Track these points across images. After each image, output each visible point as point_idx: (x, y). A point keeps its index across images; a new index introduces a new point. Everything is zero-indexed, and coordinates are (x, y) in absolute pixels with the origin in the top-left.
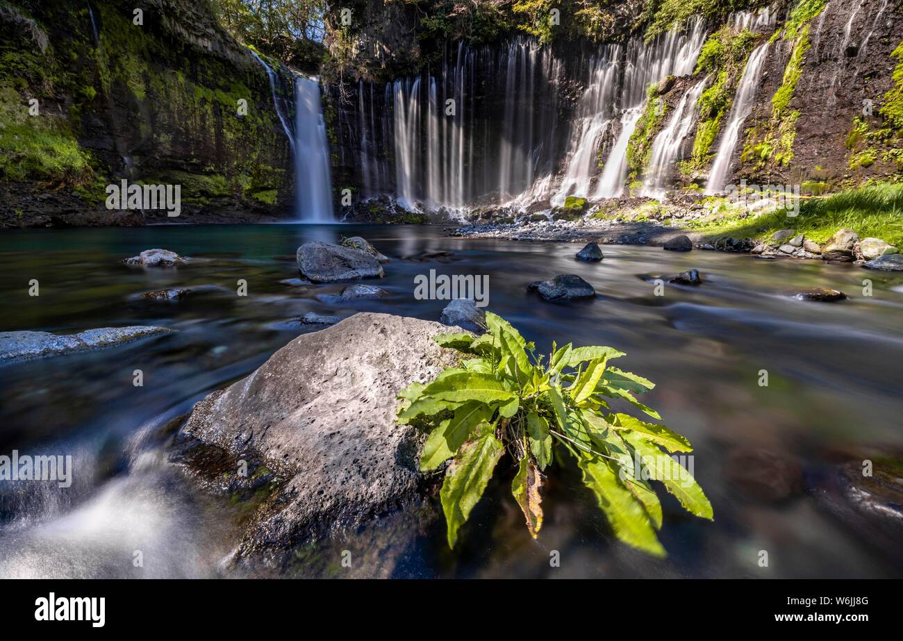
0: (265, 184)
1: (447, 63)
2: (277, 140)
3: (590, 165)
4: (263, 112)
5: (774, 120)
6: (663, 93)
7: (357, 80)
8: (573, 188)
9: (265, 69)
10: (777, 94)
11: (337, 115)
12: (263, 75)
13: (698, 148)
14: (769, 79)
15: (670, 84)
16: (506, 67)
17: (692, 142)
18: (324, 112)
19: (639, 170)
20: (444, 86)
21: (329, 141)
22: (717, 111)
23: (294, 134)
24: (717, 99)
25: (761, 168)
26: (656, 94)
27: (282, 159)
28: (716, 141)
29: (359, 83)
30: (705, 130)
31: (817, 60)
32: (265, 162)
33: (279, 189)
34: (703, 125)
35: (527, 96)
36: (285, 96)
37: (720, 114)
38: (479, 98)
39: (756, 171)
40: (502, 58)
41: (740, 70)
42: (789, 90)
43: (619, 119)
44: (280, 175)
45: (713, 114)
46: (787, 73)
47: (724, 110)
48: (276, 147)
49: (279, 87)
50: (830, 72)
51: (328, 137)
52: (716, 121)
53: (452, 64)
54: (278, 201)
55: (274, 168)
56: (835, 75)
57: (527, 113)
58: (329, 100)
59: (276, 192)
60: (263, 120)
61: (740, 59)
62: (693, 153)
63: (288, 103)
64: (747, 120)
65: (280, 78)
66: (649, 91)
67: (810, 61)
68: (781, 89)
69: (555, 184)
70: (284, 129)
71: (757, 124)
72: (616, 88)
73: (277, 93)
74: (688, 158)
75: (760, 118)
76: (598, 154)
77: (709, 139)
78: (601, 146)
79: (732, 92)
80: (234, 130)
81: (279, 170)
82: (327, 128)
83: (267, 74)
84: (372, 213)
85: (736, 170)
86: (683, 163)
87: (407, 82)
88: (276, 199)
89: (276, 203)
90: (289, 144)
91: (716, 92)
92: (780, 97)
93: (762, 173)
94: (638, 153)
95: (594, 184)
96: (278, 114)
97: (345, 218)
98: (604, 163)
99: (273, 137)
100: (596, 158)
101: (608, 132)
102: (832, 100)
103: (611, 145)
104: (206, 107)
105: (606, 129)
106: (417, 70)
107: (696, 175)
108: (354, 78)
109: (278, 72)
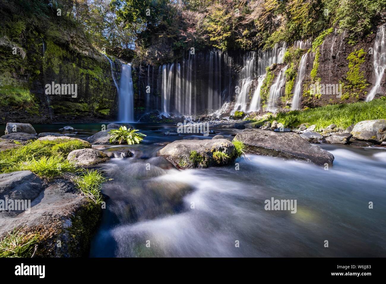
0: (105, 106)
1: (185, 58)
2: (112, 88)
3: (246, 98)
4: (106, 77)
5: (312, 81)
6: (272, 70)
7: (147, 65)
8: (239, 108)
9: (109, 61)
10: (312, 72)
11: (138, 78)
12: (108, 63)
13: (286, 92)
14: (309, 66)
15: (275, 67)
16: (209, 60)
17: (284, 89)
18: (132, 77)
19: (266, 100)
20: (184, 66)
21: (134, 88)
22: (292, 77)
24: (292, 73)
25: (311, 100)
26: (270, 70)
27: (113, 96)
28: (293, 89)
29: (148, 66)
30: (289, 85)
31: (324, 60)
32: (106, 97)
33: (111, 109)
34: (288, 83)
35: (218, 71)
36: (117, 71)
37: (293, 78)
38: (199, 71)
39: (310, 101)
40: (207, 56)
41: (299, 62)
42: (316, 70)
43: (257, 80)
44: (112, 103)
45: (291, 78)
46: (314, 64)
47: (295, 77)
48: (111, 91)
49: (114, 68)
50: (328, 64)
51: (134, 87)
52: (292, 81)
53: (187, 59)
54: (110, 114)
55: (109, 100)
56: (330, 65)
57: (218, 77)
58: (135, 73)
59: (109, 110)
60: (106, 81)
61: (298, 58)
62: (285, 93)
63: (118, 74)
64: (303, 81)
65: (115, 64)
66: (267, 69)
67: (321, 60)
68: (313, 70)
69: (232, 106)
70: (115, 84)
71: (306, 82)
72: (255, 68)
73: (113, 71)
74: (284, 96)
75: (307, 80)
76: (249, 93)
77: (290, 88)
78: (250, 91)
79: (296, 70)
80: (93, 85)
81: (111, 101)
82: (133, 83)
83: (110, 63)
84: (151, 119)
85: (302, 100)
86: (282, 97)
87: (168, 65)
88: (109, 113)
89: (109, 114)
90: (116, 90)
91: (291, 70)
92: (313, 72)
93: (312, 101)
94: (265, 93)
96: (113, 78)
97: (139, 121)
98: (252, 97)
99: (110, 87)
100: (248, 95)
101: (252, 85)
102: (331, 74)
103: (254, 90)
104: (83, 76)
105: (252, 83)
106: (172, 61)
107: (287, 102)
108: (146, 64)
109: (115, 62)
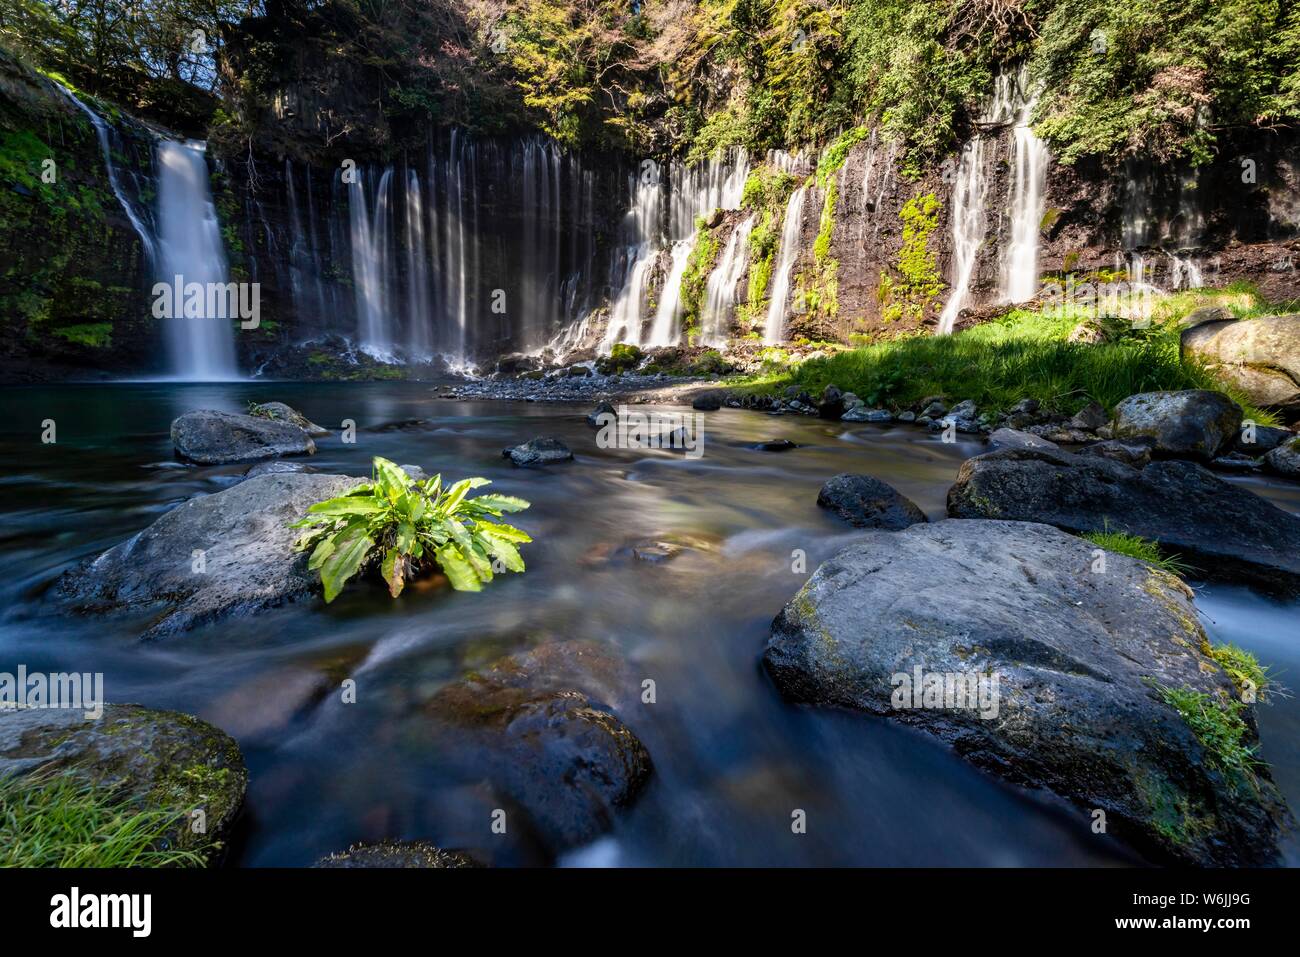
0: (85, 312)
1: (435, 153)
2: (113, 239)
3: (641, 306)
4: (81, 188)
5: (818, 269)
6: (713, 226)
7: (281, 158)
8: (623, 332)
9: (89, 118)
10: (817, 241)
11: (243, 207)
12: (83, 126)
13: (752, 293)
14: (808, 225)
15: (719, 218)
16: (520, 171)
17: (746, 284)
18: (216, 201)
19: (696, 313)
21: (226, 247)
22: (767, 251)
23: (155, 231)
24: (765, 239)
25: (813, 318)
26: (705, 227)
27: (126, 270)
28: (768, 286)
29: (284, 162)
30: (757, 271)
31: (846, 215)
32: (86, 273)
33: (116, 322)
34: (754, 267)
35: (552, 211)
36: (135, 167)
37: (770, 257)
38: (487, 206)
39: (809, 321)
40: (515, 158)
41: (783, 212)
42: (827, 238)
43: (669, 252)
44: (121, 296)
45: (764, 254)
46: (823, 221)
47: (773, 253)
48: (111, 250)
49: (120, 150)
50: (857, 224)
51: (225, 240)
52: (767, 264)
53: (443, 157)
54: (113, 343)
55: (105, 284)
56: (860, 228)
58: (226, 182)
59: (109, 327)
60: (81, 201)
61: (781, 200)
62: (749, 298)
63: (141, 179)
64: (795, 266)
65: (123, 137)
66: (698, 222)
67: (840, 212)
68: (820, 236)
69: (599, 326)
70: (129, 220)
71: (802, 272)
72: (661, 216)
73: (114, 161)
74: (745, 303)
75: (805, 265)
76: (648, 292)
77: (762, 284)
78: (652, 283)
79: (777, 231)
81: (117, 289)
82: (222, 224)
83: (93, 127)
84: (313, 364)
85: (792, 318)
86: (740, 308)
87: (371, 172)
88: (109, 339)
89: (108, 345)
90: (141, 246)
91: (763, 233)
92: (819, 244)
93: (814, 322)
94: (693, 294)
95: (647, 327)
96: (118, 195)
97: (260, 372)
98: (657, 303)
99: (104, 231)
100: (647, 297)
101: (657, 266)
102: (862, 254)
103: (663, 282)
105: (655, 261)
106: (387, 156)
107: (754, 322)
108: (275, 155)
109: (119, 126)
